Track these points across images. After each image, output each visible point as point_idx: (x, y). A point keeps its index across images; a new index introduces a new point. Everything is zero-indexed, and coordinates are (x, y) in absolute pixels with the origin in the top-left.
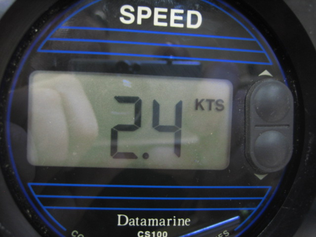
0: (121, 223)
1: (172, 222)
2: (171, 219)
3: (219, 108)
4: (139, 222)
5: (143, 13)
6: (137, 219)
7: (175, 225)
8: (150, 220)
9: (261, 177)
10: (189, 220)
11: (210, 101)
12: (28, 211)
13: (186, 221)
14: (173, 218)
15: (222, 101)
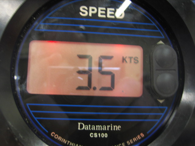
0: (80, 128)
1: (110, 128)
2: (109, 126)
3: (136, 62)
4: (91, 127)
5: (92, 10)
6: (90, 126)
7: (112, 129)
8: (97, 126)
9: (161, 101)
10: (120, 127)
11: (131, 58)
12: (26, 119)
13: (118, 127)
14: (110, 125)
15: (137, 58)
